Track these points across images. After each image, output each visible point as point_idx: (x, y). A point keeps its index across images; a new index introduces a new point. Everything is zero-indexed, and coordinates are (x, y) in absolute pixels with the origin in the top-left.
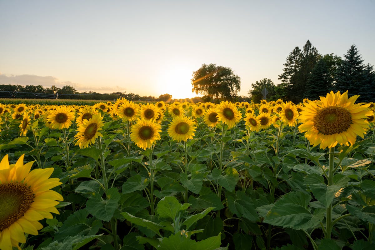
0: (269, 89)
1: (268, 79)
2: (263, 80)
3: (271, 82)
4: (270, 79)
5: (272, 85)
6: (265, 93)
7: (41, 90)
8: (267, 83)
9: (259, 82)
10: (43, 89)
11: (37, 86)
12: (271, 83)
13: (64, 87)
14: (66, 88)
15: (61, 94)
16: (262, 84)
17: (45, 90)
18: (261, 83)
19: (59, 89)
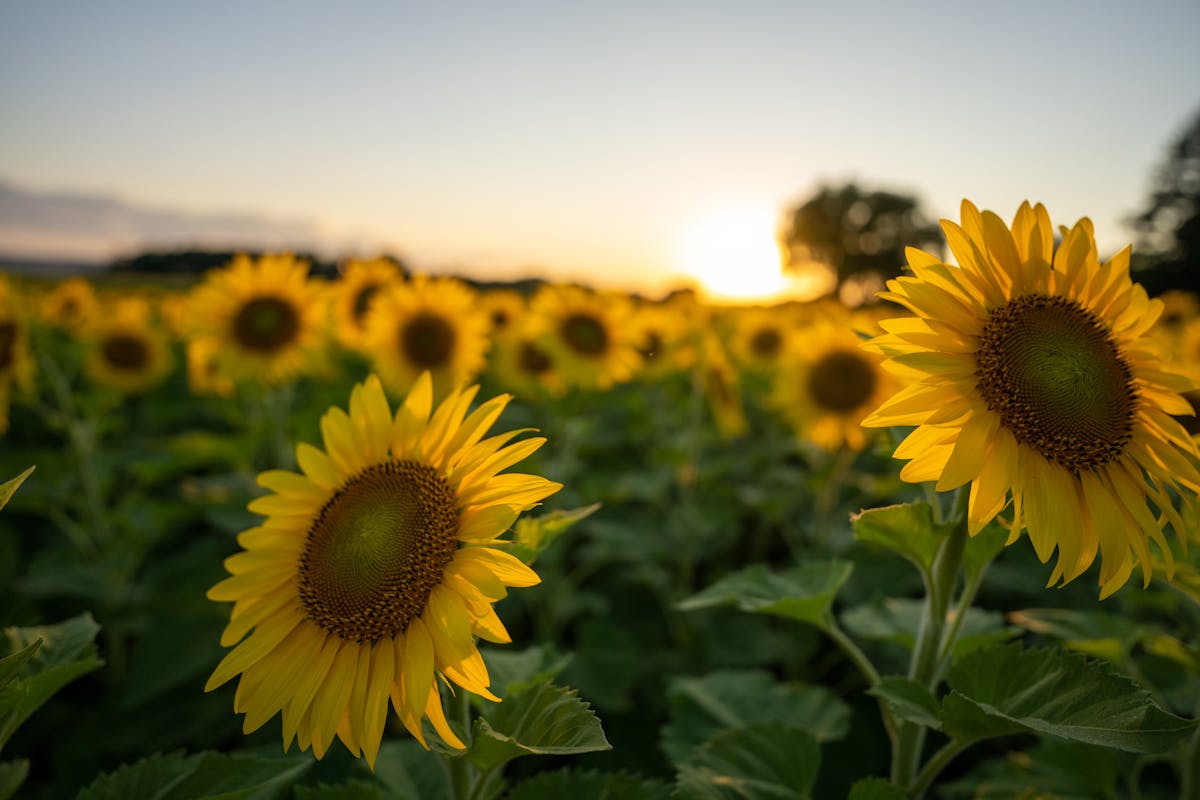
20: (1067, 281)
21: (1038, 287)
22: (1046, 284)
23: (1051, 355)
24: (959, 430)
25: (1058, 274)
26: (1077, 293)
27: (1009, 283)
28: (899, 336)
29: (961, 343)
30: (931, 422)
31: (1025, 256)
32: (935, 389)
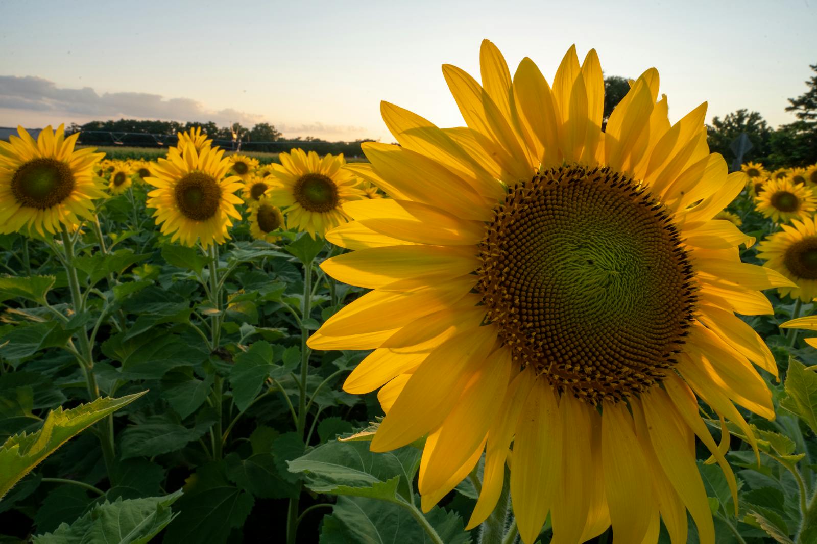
0: (753, 139)
1: (749, 112)
2: (735, 114)
3: (760, 118)
4: (758, 111)
5: (760, 127)
6: (743, 148)
7: (213, 132)
8: (745, 122)
9: (722, 120)
10: (215, 129)
11: (207, 125)
12: (758, 122)
13: (257, 126)
14: (259, 128)
15: (247, 141)
16: (730, 124)
17: (220, 133)
18: (729, 121)
19: (246, 130)
20: (622, 149)
21: (581, 156)
22: (592, 152)
23: (580, 247)
24: (425, 357)
25: (609, 139)
26: (633, 165)
27: (541, 150)
28: (365, 223)
29: (455, 232)
30: (390, 345)
31: (565, 115)
32: (403, 297)
